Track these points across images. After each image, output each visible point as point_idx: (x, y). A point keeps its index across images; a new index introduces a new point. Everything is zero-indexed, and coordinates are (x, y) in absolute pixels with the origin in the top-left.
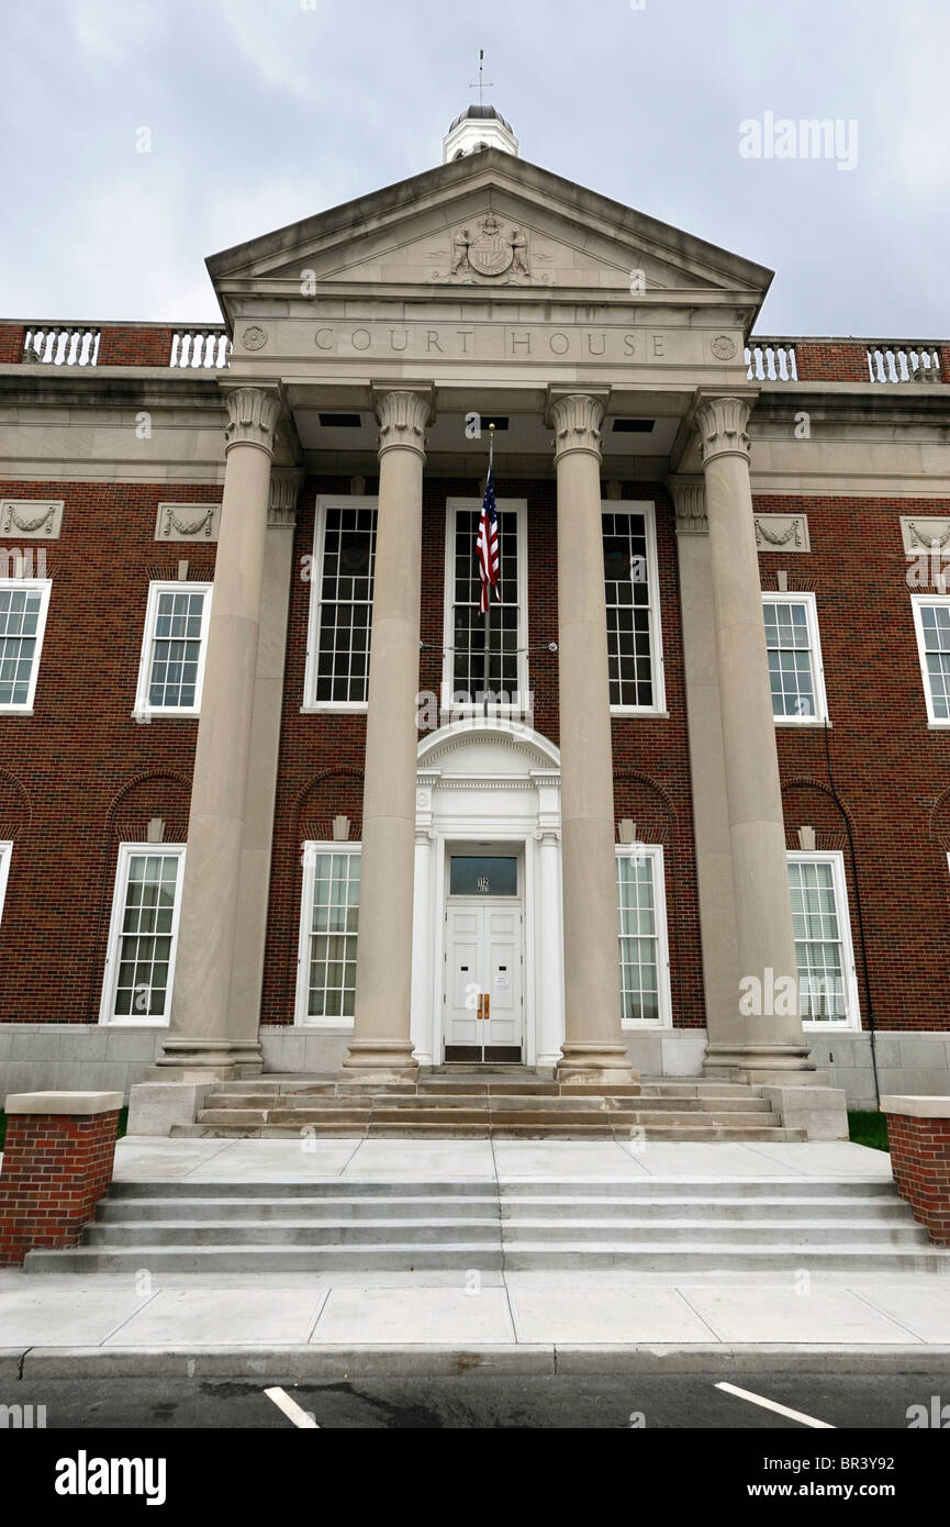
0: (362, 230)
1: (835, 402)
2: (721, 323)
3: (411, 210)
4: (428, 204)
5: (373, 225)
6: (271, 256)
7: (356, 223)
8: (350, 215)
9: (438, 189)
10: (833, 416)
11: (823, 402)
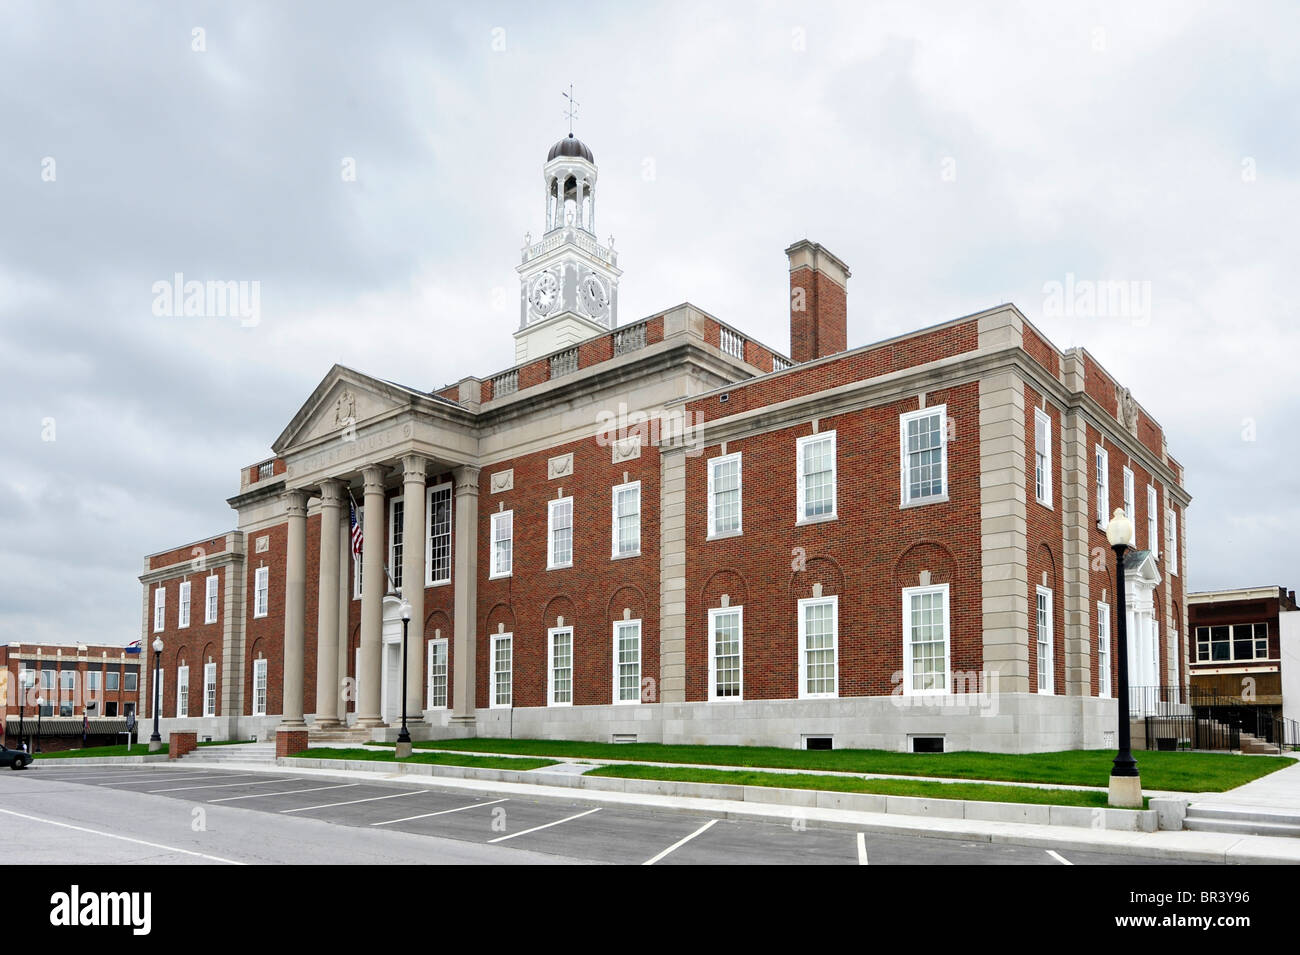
0: (308, 416)
1: (518, 406)
2: (404, 420)
3: (320, 402)
4: (323, 397)
5: (311, 413)
6: (287, 438)
7: (306, 415)
8: (303, 412)
9: (325, 389)
10: (520, 413)
11: (514, 407)
